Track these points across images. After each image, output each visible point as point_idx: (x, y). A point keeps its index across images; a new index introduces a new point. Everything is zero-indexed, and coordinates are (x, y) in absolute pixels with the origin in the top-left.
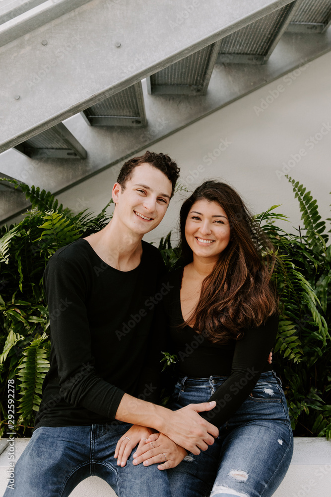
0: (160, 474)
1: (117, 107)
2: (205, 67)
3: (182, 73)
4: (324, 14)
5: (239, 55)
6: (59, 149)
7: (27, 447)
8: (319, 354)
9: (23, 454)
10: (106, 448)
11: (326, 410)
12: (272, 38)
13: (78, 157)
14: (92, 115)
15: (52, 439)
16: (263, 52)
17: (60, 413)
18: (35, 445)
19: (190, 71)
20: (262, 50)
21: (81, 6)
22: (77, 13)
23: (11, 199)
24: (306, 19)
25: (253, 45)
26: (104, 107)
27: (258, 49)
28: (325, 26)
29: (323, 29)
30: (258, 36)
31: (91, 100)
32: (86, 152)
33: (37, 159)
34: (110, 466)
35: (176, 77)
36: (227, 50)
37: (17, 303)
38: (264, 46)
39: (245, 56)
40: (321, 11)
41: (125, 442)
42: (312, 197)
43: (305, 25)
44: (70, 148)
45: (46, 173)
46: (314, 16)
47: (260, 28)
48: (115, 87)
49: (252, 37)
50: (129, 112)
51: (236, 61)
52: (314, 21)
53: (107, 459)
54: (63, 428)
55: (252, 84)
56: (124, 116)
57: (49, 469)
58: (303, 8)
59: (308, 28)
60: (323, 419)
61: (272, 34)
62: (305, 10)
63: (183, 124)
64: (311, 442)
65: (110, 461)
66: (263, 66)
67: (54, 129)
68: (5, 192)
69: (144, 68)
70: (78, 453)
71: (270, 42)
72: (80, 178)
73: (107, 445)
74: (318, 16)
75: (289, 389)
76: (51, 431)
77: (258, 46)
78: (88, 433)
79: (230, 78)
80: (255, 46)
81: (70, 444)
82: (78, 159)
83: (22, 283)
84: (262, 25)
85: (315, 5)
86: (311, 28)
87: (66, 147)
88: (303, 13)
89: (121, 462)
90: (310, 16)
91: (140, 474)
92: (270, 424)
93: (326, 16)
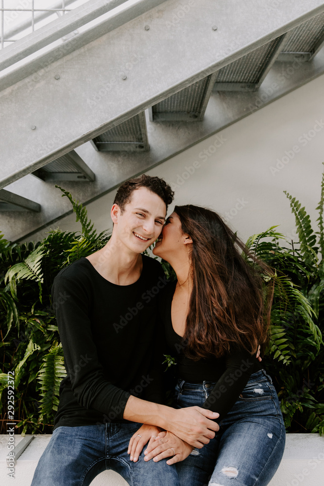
0: (169, 468)
1: (122, 134)
2: (202, 96)
3: (180, 101)
4: (310, 44)
5: (233, 84)
6: (70, 173)
7: (48, 445)
8: (312, 358)
9: (45, 451)
10: (120, 445)
11: (319, 409)
12: (263, 67)
13: (87, 180)
14: (99, 141)
15: (70, 438)
16: (255, 80)
17: (77, 413)
18: (55, 443)
19: (188, 100)
20: (254, 79)
21: (90, 42)
22: (86, 49)
23: (28, 218)
24: (294, 48)
25: (246, 74)
26: (110, 134)
27: (250, 78)
28: (312, 55)
29: (310, 58)
30: (250, 66)
31: (100, 129)
32: (94, 175)
33: (51, 182)
34: (123, 461)
35: (175, 105)
36: (222, 79)
37: (36, 313)
38: (256, 75)
39: (238, 84)
40: (309, 40)
41: (137, 439)
42: (305, 212)
43: (293, 54)
44: (80, 171)
45: (59, 195)
46: (302, 46)
47: (252, 58)
48: (122, 117)
49: (244, 67)
50: (133, 138)
51: (230, 90)
52: (302, 50)
53: (121, 455)
54: (80, 428)
55: (245, 110)
56: (128, 141)
57: (69, 465)
58: (292, 39)
59: (296, 57)
60: (316, 416)
61: (263, 64)
62: (293, 41)
63: (182, 148)
64: (305, 438)
65: (124, 456)
66: (255, 93)
67: (66, 155)
68: (22, 212)
69: (148, 99)
70: (94, 449)
71: (261, 71)
72: (89, 199)
73: (120, 442)
74: (305, 45)
75: (284, 390)
76: (69, 430)
77: (250, 75)
78: (103, 432)
79: (225, 105)
80: (247, 74)
81: (87, 442)
82: (87, 181)
83: (42, 295)
84: (254, 56)
85: (303, 35)
86: (299, 57)
87: (77, 171)
88: (292, 43)
89: (134, 457)
90: (298, 45)
91: (151, 469)
92: (260, 420)
93: (312, 46)
